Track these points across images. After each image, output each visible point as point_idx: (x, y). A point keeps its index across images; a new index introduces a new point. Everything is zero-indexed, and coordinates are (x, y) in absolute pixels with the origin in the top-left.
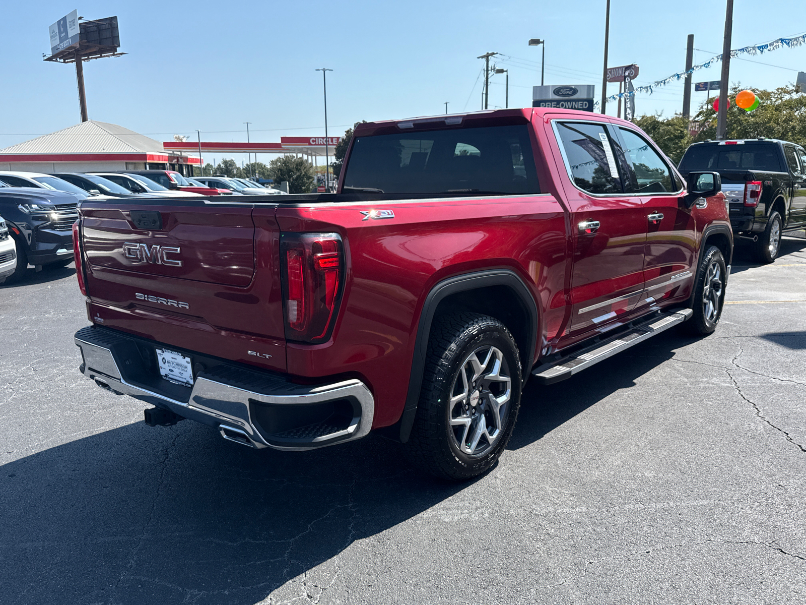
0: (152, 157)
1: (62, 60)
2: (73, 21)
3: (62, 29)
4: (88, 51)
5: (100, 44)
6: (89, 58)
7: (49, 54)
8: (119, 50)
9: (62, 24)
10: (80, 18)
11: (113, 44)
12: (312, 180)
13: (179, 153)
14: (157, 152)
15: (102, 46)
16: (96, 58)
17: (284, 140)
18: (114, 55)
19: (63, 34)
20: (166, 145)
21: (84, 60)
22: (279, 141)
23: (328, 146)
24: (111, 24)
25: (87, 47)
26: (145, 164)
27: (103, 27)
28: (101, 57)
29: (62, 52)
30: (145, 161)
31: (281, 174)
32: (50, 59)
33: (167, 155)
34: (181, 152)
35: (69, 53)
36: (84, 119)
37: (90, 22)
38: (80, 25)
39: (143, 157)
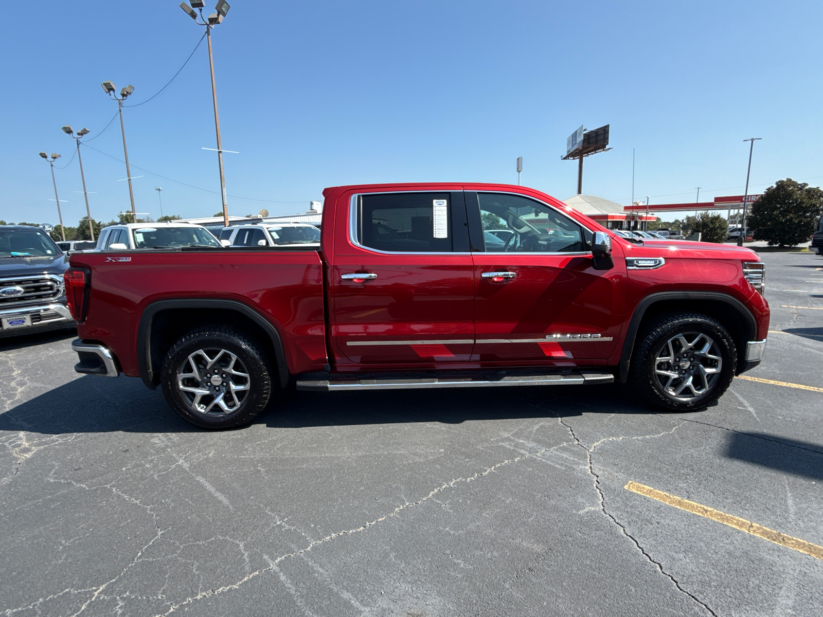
0: (613, 217)
1: (572, 158)
2: (581, 133)
3: (574, 139)
4: (588, 150)
5: (596, 144)
6: (588, 155)
7: (565, 155)
8: (607, 147)
9: (575, 136)
10: (585, 130)
11: (604, 143)
12: (725, 230)
13: (636, 213)
14: (618, 213)
15: (596, 146)
16: (593, 154)
17: (717, 199)
18: (604, 150)
19: (574, 142)
20: (626, 208)
21: (585, 156)
22: (713, 201)
23: (746, 203)
24: (604, 130)
25: (588, 148)
26: (608, 222)
27: (600, 133)
28: (596, 153)
29: (572, 153)
30: (606, 220)
31: (697, 227)
32: (565, 158)
33: (625, 215)
34: (638, 212)
35: (576, 153)
36: (579, 192)
37: (592, 132)
38: (584, 135)
39: (606, 217)
